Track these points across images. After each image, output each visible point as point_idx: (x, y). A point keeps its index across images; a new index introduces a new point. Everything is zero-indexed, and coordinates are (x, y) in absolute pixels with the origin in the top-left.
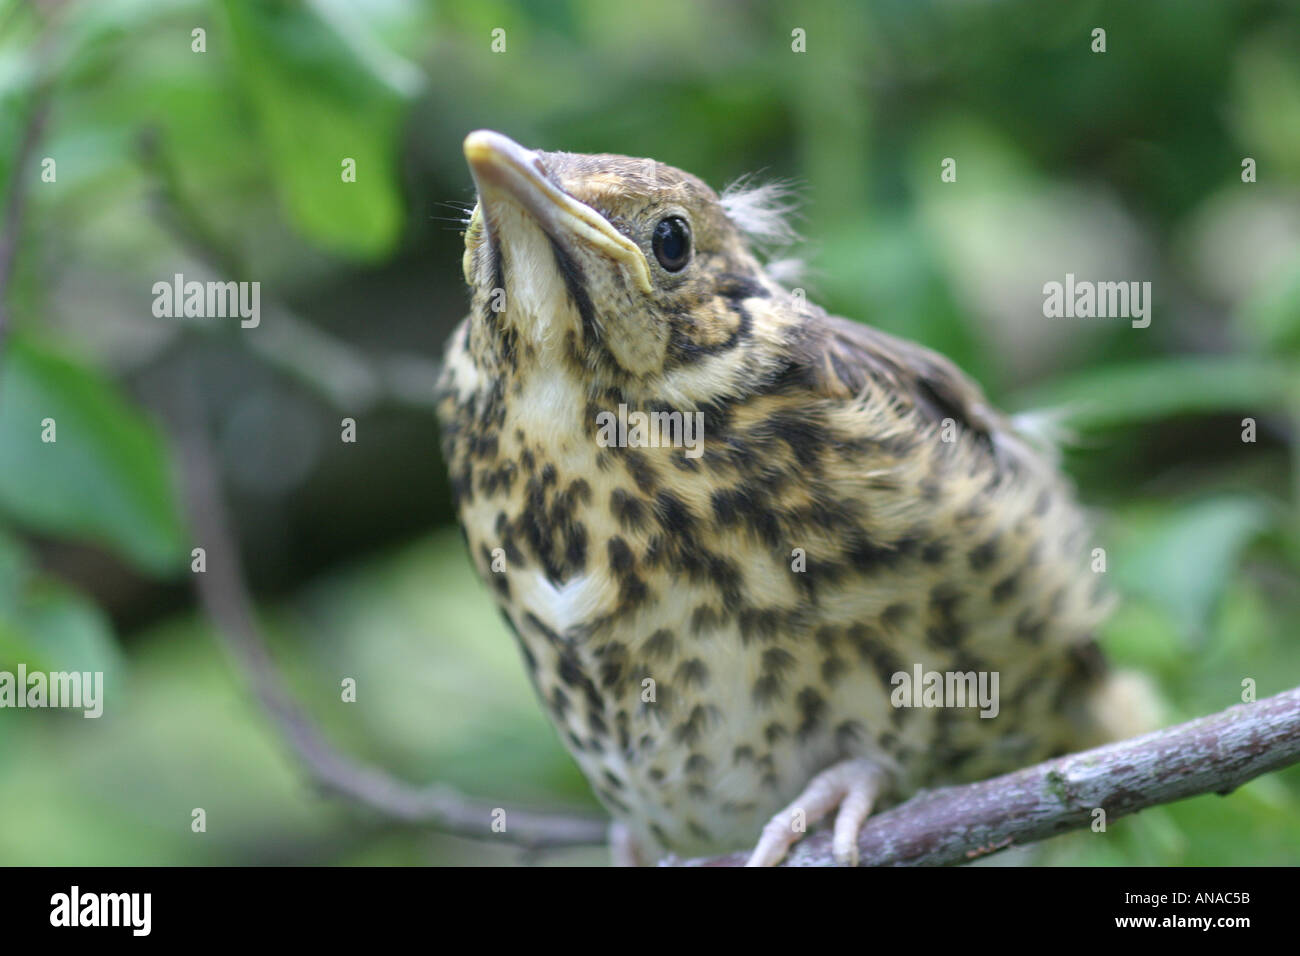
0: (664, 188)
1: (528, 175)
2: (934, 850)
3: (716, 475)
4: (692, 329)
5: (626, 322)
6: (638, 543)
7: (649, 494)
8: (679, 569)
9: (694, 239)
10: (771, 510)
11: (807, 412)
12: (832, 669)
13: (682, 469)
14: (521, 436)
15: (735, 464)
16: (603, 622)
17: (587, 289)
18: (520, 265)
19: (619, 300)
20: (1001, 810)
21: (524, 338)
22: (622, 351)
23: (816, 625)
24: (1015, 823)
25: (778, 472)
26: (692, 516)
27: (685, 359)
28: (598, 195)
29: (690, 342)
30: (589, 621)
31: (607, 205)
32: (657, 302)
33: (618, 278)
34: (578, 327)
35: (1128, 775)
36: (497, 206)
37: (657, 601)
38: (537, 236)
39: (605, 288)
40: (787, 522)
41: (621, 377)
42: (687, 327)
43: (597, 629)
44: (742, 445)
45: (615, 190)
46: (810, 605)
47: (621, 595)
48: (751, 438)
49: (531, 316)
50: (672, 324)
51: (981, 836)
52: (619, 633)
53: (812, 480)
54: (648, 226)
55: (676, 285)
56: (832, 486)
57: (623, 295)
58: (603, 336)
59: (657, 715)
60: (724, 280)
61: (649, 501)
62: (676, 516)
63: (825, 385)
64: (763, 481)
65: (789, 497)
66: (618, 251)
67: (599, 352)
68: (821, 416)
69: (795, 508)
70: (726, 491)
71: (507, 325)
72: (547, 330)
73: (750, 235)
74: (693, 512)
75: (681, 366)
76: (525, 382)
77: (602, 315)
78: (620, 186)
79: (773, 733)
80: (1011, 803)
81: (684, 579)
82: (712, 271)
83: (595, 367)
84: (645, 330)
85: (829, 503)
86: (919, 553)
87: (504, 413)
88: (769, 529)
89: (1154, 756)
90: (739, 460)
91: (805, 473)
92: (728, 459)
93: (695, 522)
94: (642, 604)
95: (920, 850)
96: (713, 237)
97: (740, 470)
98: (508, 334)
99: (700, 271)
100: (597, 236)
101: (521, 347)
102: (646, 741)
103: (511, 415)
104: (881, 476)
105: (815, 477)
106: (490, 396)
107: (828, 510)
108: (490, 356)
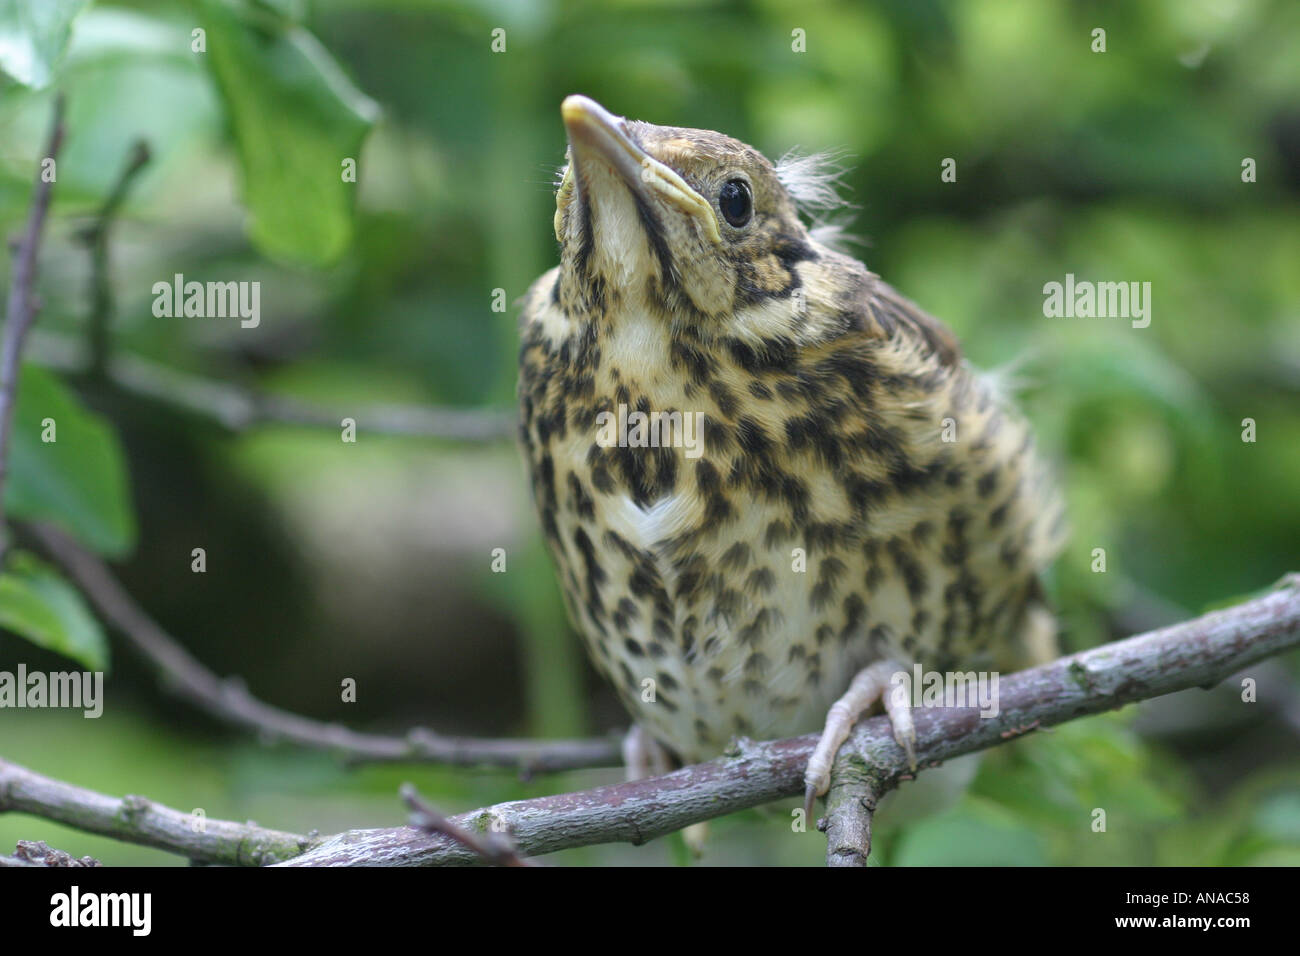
0: (730, 153)
1: (615, 135)
2: (975, 731)
3: (788, 403)
4: (754, 275)
5: (699, 267)
6: (723, 464)
7: (731, 419)
8: (758, 488)
9: (754, 200)
10: (834, 435)
11: (859, 352)
12: (873, 578)
13: (760, 397)
14: (616, 374)
15: (804, 394)
16: (688, 537)
17: (666, 239)
18: (607, 218)
19: (693, 249)
20: (1031, 696)
21: (611, 285)
22: (697, 293)
23: (864, 537)
24: (1043, 708)
25: (840, 403)
26: (769, 440)
27: (751, 300)
28: (673, 157)
29: (754, 286)
30: (676, 537)
31: (681, 165)
32: (724, 252)
33: (692, 229)
34: (658, 273)
35: (1136, 667)
36: (588, 164)
37: (738, 518)
38: (622, 190)
39: (682, 237)
40: (847, 446)
41: (697, 317)
42: (750, 273)
43: (683, 543)
44: (810, 379)
45: (688, 153)
46: (860, 520)
47: (706, 512)
48: (815, 373)
49: (617, 264)
50: (738, 270)
51: (1014, 718)
52: (702, 546)
53: (866, 409)
54: (716, 186)
55: (739, 239)
56: (880, 414)
57: (696, 244)
58: (679, 280)
59: (726, 618)
60: (778, 240)
61: (732, 425)
62: (754, 439)
63: (869, 329)
64: (827, 410)
65: (848, 424)
66: (691, 205)
67: (677, 296)
68: (868, 355)
69: (853, 434)
70: (798, 418)
71: (596, 273)
72: (631, 275)
73: (799, 202)
74: (768, 436)
75: (748, 306)
76: (615, 324)
77: (678, 261)
78: (692, 150)
79: (822, 633)
80: (1039, 690)
81: (762, 496)
82: (768, 230)
83: (674, 309)
84: (716, 275)
85: (879, 430)
86: (944, 477)
87: (598, 355)
88: (831, 452)
89: (1157, 651)
90: (807, 391)
91: (861, 404)
92: (797, 389)
93: (771, 445)
94: (725, 519)
95: (963, 730)
96: (768, 201)
97: (808, 400)
98: (597, 280)
99: (759, 230)
100: (674, 192)
101: (608, 291)
102: (710, 643)
103: (606, 355)
104: (919, 408)
105: (869, 407)
106: (584, 339)
107: (879, 436)
108: (581, 303)
